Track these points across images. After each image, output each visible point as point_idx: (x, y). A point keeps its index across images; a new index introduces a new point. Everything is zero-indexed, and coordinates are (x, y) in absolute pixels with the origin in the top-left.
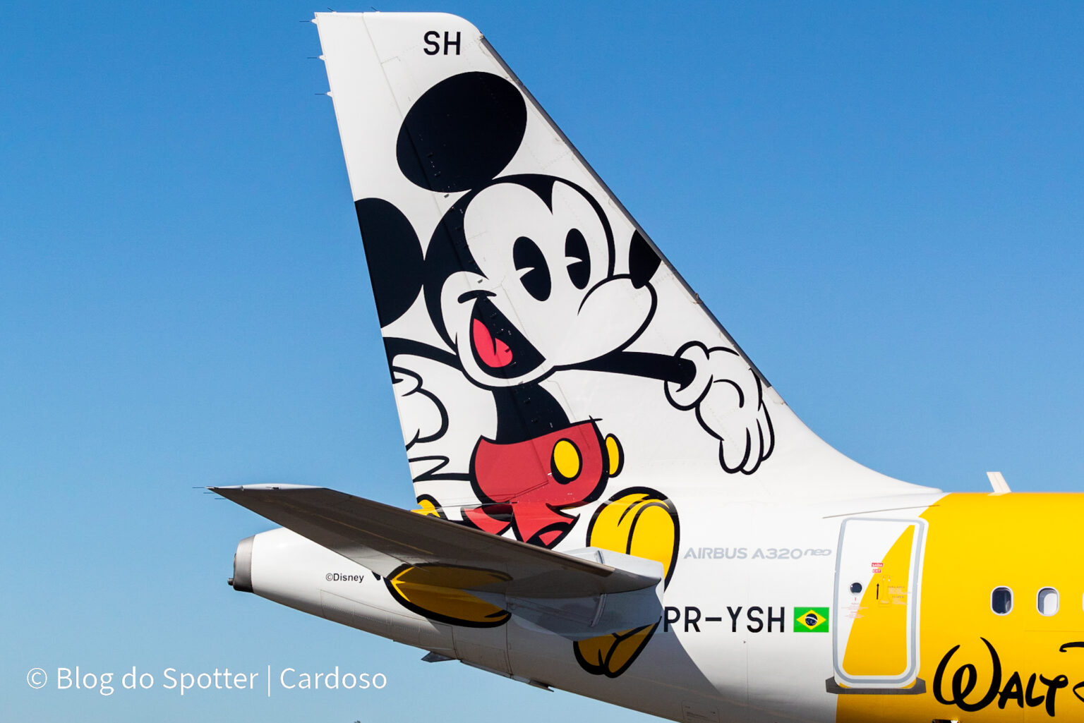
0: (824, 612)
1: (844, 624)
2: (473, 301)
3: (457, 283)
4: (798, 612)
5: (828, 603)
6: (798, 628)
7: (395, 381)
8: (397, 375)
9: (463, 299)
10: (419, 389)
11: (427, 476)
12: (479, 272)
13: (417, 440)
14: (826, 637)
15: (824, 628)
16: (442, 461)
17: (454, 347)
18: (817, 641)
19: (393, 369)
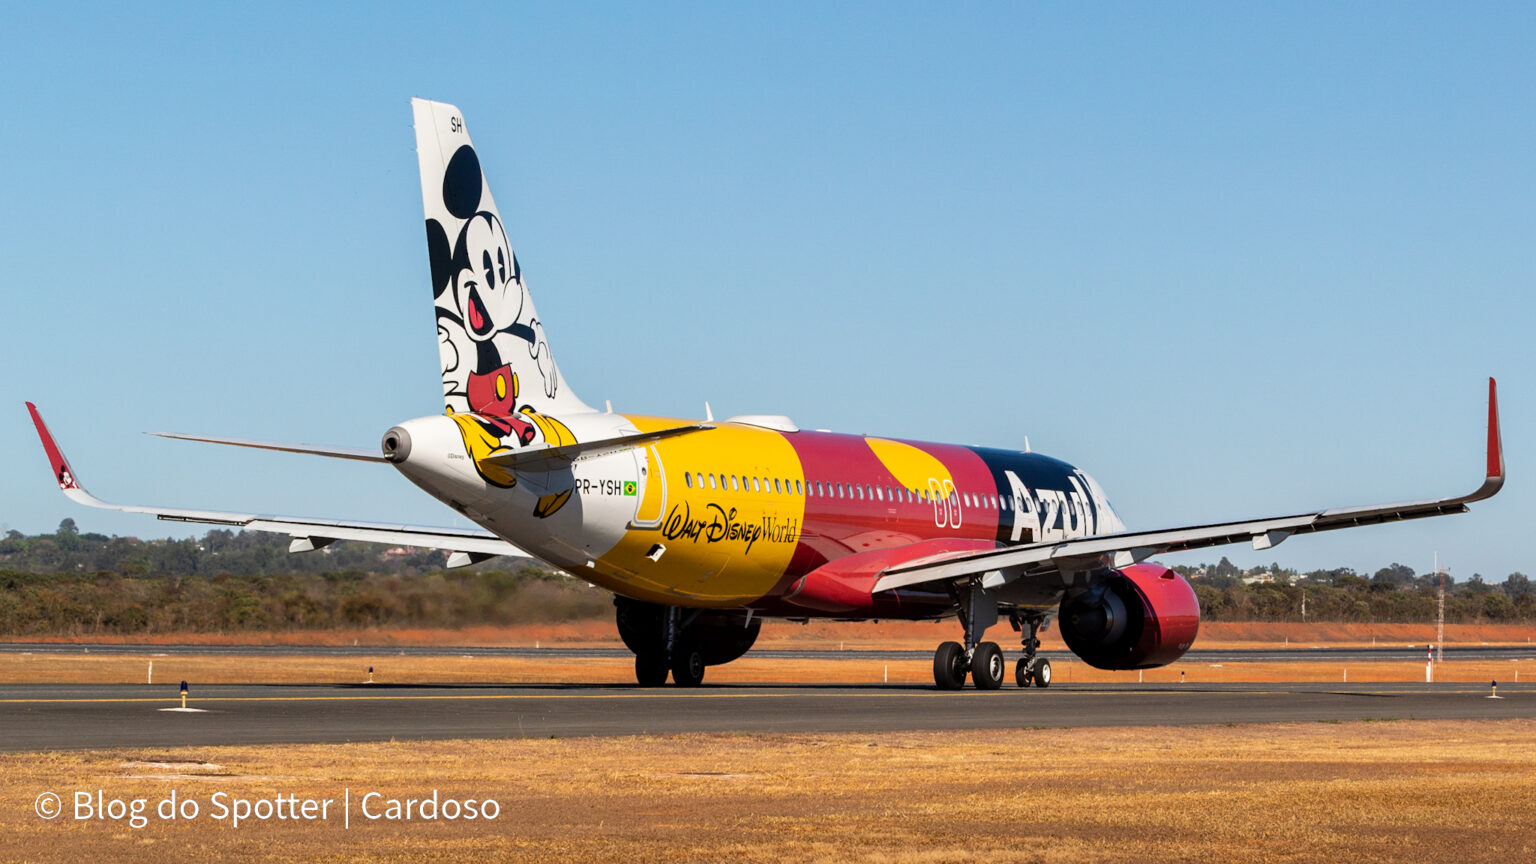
0: (634, 484)
1: (642, 490)
2: (469, 288)
3: (464, 276)
4: (626, 483)
5: (635, 480)
6: (626, 493)
7: (439, 333)
8: (441, 330)
9: (466, 285)
10: (448, 340)
11: (450, 393)
12: (471, 270)
13: (447, 371)
14: (634, 498)
15: (634, 494)
16: (455, 385)
17: (462, 314)
18: (632, 499)
19: (439, 326)
